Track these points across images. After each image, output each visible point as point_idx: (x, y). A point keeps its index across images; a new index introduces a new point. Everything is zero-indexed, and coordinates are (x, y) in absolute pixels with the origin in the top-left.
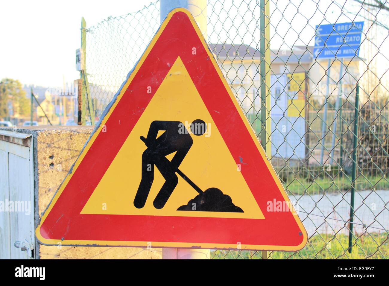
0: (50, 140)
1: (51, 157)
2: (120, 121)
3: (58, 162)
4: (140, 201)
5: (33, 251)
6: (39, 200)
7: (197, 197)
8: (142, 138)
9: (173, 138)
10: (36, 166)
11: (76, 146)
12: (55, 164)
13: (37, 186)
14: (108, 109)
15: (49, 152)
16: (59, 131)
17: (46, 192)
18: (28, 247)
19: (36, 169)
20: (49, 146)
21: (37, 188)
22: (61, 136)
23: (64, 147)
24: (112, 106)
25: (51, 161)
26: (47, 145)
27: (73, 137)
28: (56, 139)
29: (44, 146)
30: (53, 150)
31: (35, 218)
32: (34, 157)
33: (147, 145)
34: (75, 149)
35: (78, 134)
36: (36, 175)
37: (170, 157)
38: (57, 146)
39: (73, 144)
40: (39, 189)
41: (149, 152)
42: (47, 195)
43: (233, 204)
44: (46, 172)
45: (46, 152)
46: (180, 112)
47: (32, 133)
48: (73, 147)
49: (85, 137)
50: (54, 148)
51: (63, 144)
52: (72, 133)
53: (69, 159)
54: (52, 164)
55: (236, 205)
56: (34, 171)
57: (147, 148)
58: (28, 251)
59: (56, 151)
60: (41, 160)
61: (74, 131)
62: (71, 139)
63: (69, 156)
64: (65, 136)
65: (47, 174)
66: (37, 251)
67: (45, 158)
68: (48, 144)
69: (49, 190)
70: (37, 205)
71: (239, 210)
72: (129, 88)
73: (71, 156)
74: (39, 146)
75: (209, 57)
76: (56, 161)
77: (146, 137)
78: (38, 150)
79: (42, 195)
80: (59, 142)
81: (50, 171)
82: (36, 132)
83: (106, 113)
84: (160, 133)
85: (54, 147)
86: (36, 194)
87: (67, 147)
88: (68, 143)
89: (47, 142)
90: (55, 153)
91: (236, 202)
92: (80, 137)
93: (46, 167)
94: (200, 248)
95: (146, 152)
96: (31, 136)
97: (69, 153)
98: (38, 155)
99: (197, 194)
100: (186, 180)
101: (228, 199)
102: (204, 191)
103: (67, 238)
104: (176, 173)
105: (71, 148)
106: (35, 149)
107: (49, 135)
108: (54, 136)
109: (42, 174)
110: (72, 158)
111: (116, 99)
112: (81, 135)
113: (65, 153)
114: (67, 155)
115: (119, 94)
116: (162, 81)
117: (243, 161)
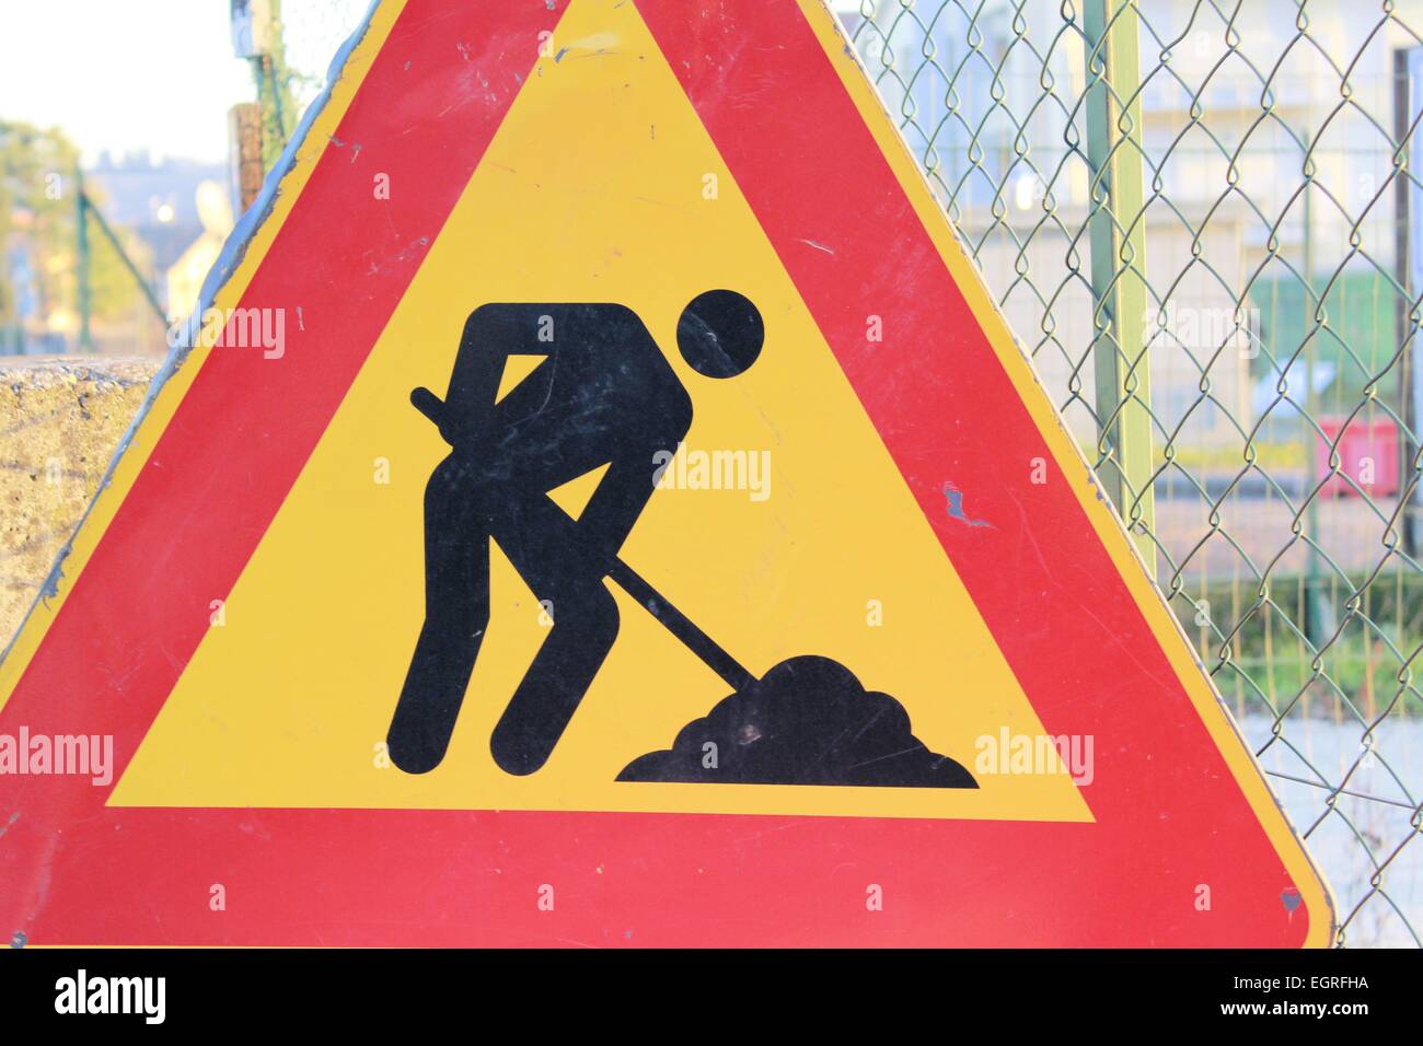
2: (299, 310)
4: (418, 737)
7: (724, 707)
8: (422, 399)
9: (587, 395)
14: (236, 248)
24: (254, 233)
27: (95, 406)
33: (447, 435)
35: (120, 389)
37: (573, 497)
39: (96, 441)
41: (462, 473)
43: (916, 741)
46: (618, 253)
51: (45, 445)
55: (933, 749)
57: (448, 449)
62: (87, 416)
64: (50, 404)
71: (954, 775)
72: (343, 131)
77: (441, 392)
83: (224, 271)
84: (518, 369)
87: (64, 463)
88: (67, 438)
91: (931, 732)
95: (447, 476)
99: (725, 690)
100: (659, 617)
101: (888, 716)
102: (759, 677)
104: (609, 582)
111: (275, 195)
113: (53, 493)
115: (290, 169)
116: (515, 90)
117: (968, 507)
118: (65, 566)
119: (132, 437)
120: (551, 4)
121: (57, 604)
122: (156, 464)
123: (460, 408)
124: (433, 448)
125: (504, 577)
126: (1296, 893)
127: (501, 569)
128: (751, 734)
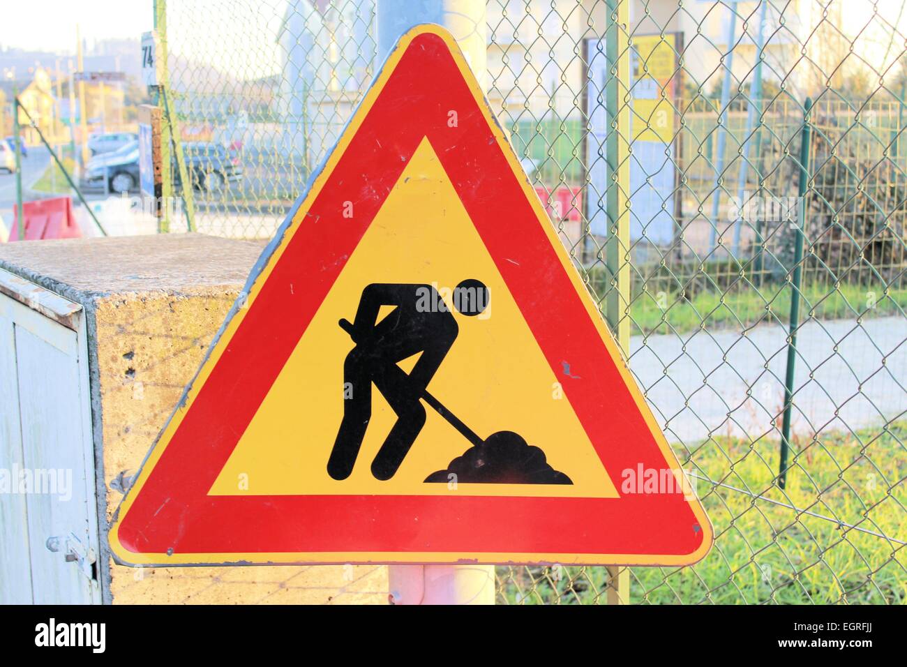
0: (124, 316)
1: (129, 355)
2: (292, 286)
3: (145, 365)
4: (340, 465)
5: (94, 566)
6: (105, 454)
7: (469, 452)
8: (343, 323)
9: (414, 322)
10: (95, 376)
11: (183, 327)
12: (138, 370)
13: (99, 421)
14: (265, 259)
15: (123, 344)
16: (144, 294)
17: (119, 435)
18: (80, 553)
19: (94, 383)
20: (122, 330)
21: (98, 425)
22: (149, 305)
23: (158, 331)
24: (273, 253)
25: (128, 364)
26: (117, 329)
27: (176, 306)
28: (137, 315)
29: (111, 331)
30: (133, 339)
31: (96, 494)
32: (90, 357)
33: (354, 339)
34: (183, 335)
35: (187, 299)
36: (96, 398)
37: (407, 365)
38: (141, 329)
39: (177, 322)
40: (104, 429)
41: (360, 354)
42: (123, 440)
43: (549, 466)
44: (119, 389)
45: (116, 345)
46: (429, 263)
47: (81, 300)
48: (176, 329)
49: (204, 304)
50: (134, 336)
51: (155, 324)
52: (174, 298)
53: (169, 358)
54: (131, 371)
55: (555, 469)
56: (91, 387)
57: (355, 345)
58: (81, 564)
59: (140, 341)
60: (106, 363)
61: (179, 294)
62: (173, 311)
63: (168, 350)
64: (158, 306)
65: (119, 394)
66: (103, 565)
67: (114, 359)
68: (119, 326)
69: (127, 430)
70: (99, 465)
71: (563, 479)
72: (313, 209)
73: (172, 350)
74: (101, 333)
75: (494, 138)
76: (140, 365)
77: (352, 321)
78: (98, 340)
79: (110, 441)
80: (146, 320)
81: (128, 386)
82: (90, 299)
83: (260, 269)
85: (135, 332)
86: (97, 440)
87: (163, 332)
88: (165, 321)
89: (116, 323)
90: (138, 346)
91: (554, 462)
92: (193, 304)
93: (117, 378)
94: (475, 562)
95: (354, 355)
96: (81, 311)
97: (170, 344)
98: (100, 352)
99: (471, 445)
100: (443, 415)
101: (536, 456)
102: (484, 439)
103: (179, 550)
104: (422, 400)
105: (172, 333)
106: (90, 338)
107: (122, 305)
108: (134, 307)
109: (109, 394)
110: (175, 355)
111: (282, 237)
112: (193, 301)
113: (159, 345)
114: (165, 348)
115: (289, 226)
116: (387, 194)
117: (572, 370)
118: (189, 394)
119: (219, 339)
120: (403, 159)
121: (186, 410)
122: (229, 351)
123: (360, 328)
124: (348, 344)
126: (698, 525)
128: (480, 463)
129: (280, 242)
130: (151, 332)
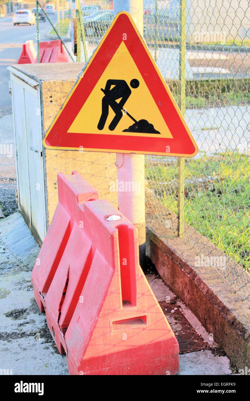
0: (50, 87)
1: (51, 97)
2: (89, 79)
3: (55, 100)
4: (101, 126)
5: (41, 153)
6: (44, 123)
7: (134, 124)
8: (102, 89)
9: (120, 90)
10: (42, 102)
11: (65, 90)
12: (53, 101)
15: (49, 94)
16: (55, 81)
17: (48, 118)
18: (38, 150)
19: (42, 104)
20: (49, 90)
21: (43, 115)
22: (56, 84)
23: (59, 91)
25: (51, 99)
26: (48, 90)
27: (64, 84)
28: (53, 86)
29: (46, 90)
30: (52, 93)
31: (42, 134)
32: (41, 97)
33: (105, 93)
34: (65, 92)
35: (67, 82)
36: (42, 108)
37: (118, 101)
38: (54, 90)
39: (64, 89)
40: (44, 116)
41: (106, 98)
42: (49, 120)
43: (154, 129)
44: (48, 106)
45: (47, 94)
47: (39, 82)
49: (71, 84)
50: (52, 92)
51: (58, 89)
52: (63, 82)
53: (61, 98)
54: (51, 101)
55: (156, 130)
56: (41, 105)
58: (38, 153)
59: (54, 93)
60: (45, 98)
61: (64, 81)
62: (63, 86)
63: (61, 96)
64: (59, 84)
65: (48, 107)
66: (44, 153)
67: (47, 98)
68: (48, 89)
69: (50, 117)
70: (43, 126)
71: (158, 133)
72: (94, 60)
73: (63, 96)
74: (43, 91)
75: (141, 42)
76: (54, 99)
77: (104, 89)
78: (43, 93)
79: (46, 120)
80: (55, 88)
81: (50, 105)
82: (41, 82)
84: (112, 87)
85: (53, 91)
86: (42, 119)
87: (60, 91)
88: (61, 88)
89: (48, 88)
90: (53, 95)
91: (156, 128)
93: (48, 103)
94: (135, 153)
95: (104, 98)
96: (39, 85)
97: (62, 95)
98: (43, 96)
99: (134, 123)
101: (151, 126)
102: (138, 121)
103: (60, 146)
104: (122, 110)
105: (63, 91)
106: (41, 92)
107: (49, 84)
108: (52, 84)
109: (45, 107)
110: (63, 97)
112: (68, 83)
113: (59, 95)
114: (61, 95)
115: (88, 64)
116: (113, 56)
117: (161, 104)
118: (63, 106)
120: (117, 47)
121: (62, 110)
123: (106, 91)
124: (103, 95)
125: (110, 109)
127: (110, 108)
128: (137, 127)
129: (85, 68)
130: (57, 91)
